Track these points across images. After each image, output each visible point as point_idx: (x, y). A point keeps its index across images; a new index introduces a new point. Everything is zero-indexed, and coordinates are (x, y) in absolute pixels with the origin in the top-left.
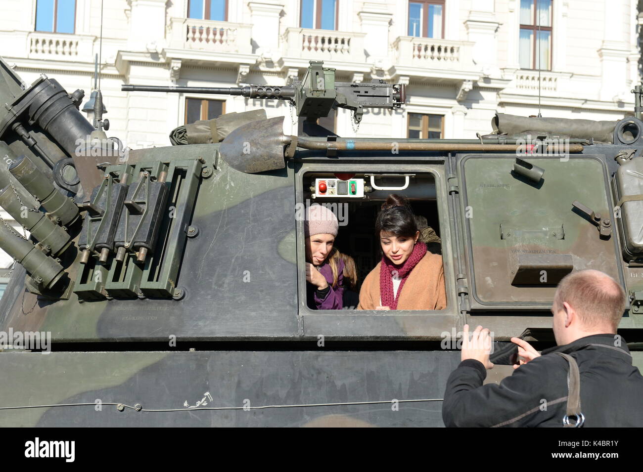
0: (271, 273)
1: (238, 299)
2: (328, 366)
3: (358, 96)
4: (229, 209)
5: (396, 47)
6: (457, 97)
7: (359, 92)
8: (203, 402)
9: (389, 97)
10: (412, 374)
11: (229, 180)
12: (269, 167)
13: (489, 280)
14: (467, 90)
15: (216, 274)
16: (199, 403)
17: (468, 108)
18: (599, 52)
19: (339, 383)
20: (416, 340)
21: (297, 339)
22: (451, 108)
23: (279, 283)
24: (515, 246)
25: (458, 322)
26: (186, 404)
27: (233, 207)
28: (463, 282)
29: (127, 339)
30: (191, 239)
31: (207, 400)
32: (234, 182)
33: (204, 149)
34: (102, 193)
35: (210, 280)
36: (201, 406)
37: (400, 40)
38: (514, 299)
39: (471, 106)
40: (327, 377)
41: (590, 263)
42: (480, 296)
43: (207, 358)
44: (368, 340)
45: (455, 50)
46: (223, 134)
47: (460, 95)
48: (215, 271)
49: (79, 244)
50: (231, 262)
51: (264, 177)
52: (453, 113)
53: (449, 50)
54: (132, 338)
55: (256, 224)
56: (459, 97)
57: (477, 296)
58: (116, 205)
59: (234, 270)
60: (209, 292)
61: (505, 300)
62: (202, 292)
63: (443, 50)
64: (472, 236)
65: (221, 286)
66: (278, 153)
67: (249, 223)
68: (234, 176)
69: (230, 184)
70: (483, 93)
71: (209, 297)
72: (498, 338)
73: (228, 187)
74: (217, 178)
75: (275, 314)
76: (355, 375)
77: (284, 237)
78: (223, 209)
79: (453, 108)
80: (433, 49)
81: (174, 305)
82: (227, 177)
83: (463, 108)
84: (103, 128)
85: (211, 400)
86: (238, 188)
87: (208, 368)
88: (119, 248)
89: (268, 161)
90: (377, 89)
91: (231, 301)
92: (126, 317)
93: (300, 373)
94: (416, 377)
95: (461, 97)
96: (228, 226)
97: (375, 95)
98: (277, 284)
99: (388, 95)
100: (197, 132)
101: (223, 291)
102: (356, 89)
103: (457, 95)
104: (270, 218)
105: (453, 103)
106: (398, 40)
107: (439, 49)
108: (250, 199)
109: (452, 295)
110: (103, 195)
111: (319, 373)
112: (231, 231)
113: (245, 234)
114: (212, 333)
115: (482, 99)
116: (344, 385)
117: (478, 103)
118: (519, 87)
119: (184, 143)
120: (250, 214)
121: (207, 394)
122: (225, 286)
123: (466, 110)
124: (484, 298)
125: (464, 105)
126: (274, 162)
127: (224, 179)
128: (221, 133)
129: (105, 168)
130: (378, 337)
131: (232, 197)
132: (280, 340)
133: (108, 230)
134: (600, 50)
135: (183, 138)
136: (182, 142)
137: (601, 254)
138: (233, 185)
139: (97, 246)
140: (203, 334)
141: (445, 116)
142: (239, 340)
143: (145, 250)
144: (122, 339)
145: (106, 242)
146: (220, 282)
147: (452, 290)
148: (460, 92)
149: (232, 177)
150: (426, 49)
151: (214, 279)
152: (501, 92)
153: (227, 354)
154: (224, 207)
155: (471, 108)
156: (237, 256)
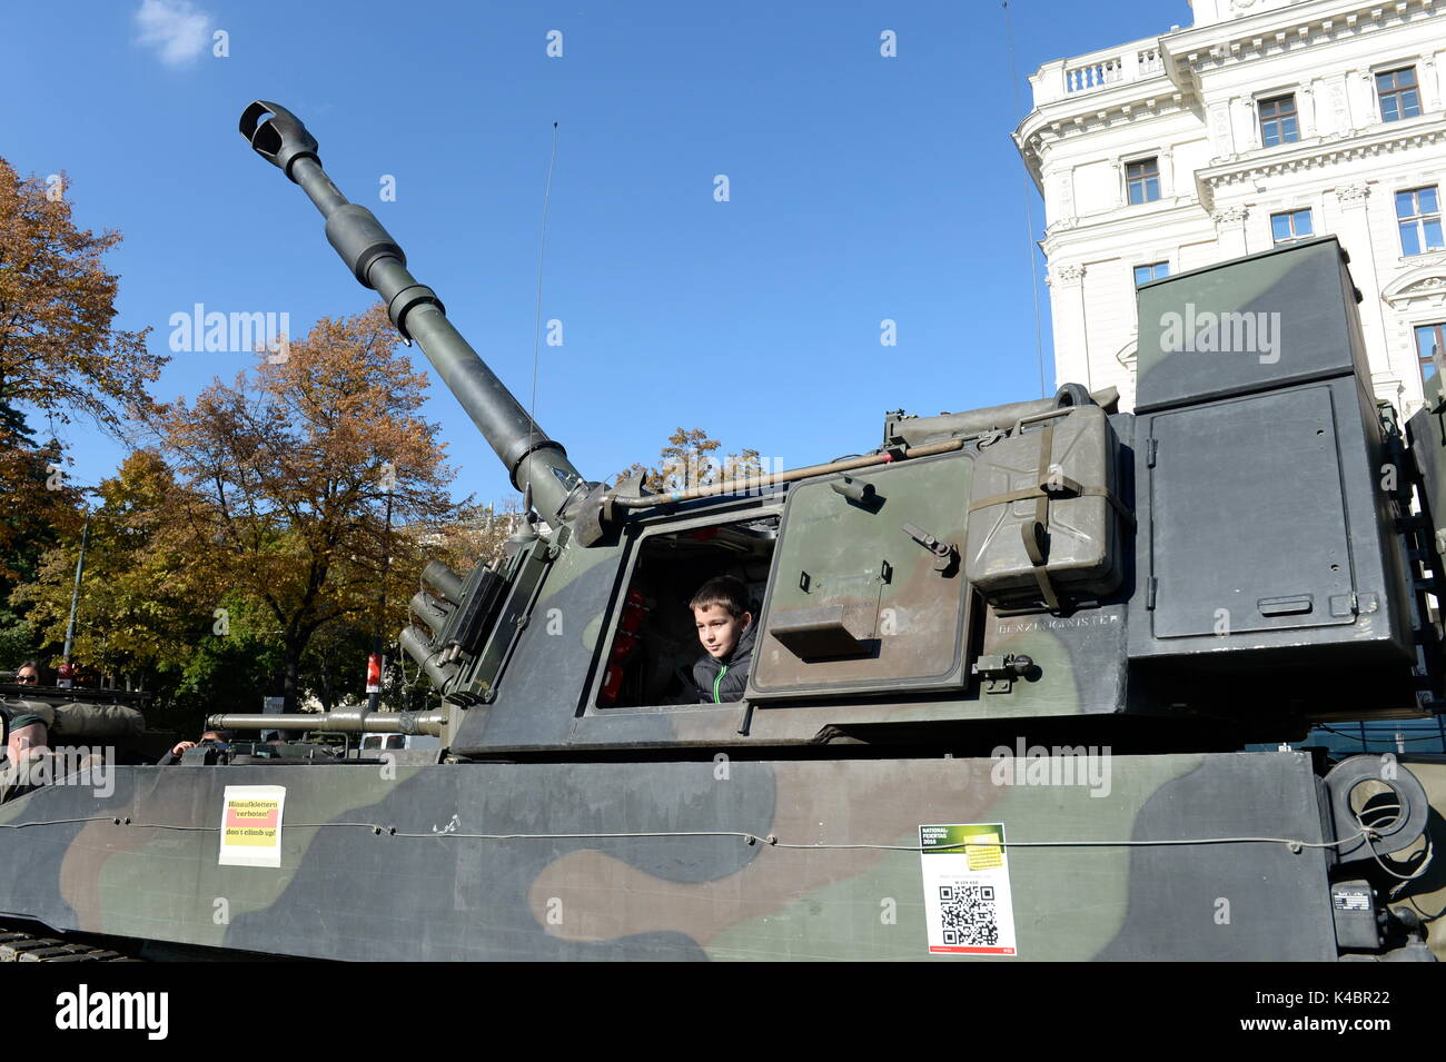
2: (581, 783)
8: (450, 828)
10: (682, 796)
16: (447, 827)
19: (593, 807)
20: (688, 746)
26: (435, 829)
31: (455, 824)
36: (449, 832)
40: (581, 799)
41: (918, 617)
61: (787, 684)
74: (564, 558)
76: (612, 795)
85: (459, 824)
87: (458, 786)
93: (551, 793)
94: (688, 801)
111: (571, 793)
116: (599, 809)
121: (455, 817)
137: (938, 601)
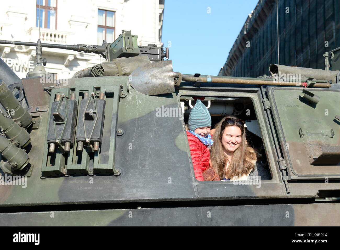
0: (173, 158)
1: (156, 175)
2: (216, 216)
3: (141, 53)
4: (140, 118)
5: (29, 33)
6: (65, 64)
7: (142, 51)
9: (159, 55)
11: (137, 99)
12: (164, 91)
13: (298, 161)
14: (71, 60)
15: (139, 159)
17: (71, 70)
18: (140, 43)
20: (261, 198)
21: (195, 199)
22: (61, 69)
23: (179, 165)
24: (309, 141)
25: (282, 187)
27: (143, 117)
28: (283, 163)
29: (84, 202)
30: (119, 137)
32: (140, 100)
33: (118, 79)
34: (60, 106)
35: (136, 163)
37: (32, 29)
38: (313, 172)
39: (73, 69)
40: (216, 223)
42: (295, 171)
43: (149, 213)
44: (235, 199)
45: (64, 37)
46: (125, 70)
47: (67, 62)
48: (138, 157)
49: (48, 139)
50: (147, 151)
51: (159, 98)
52: (62, 73)
53: (60, 37)
54: (87, 202)
55: (159, 127)
56: (66, 63)
57: (294, 171)
58: (72, 114)
59: (150, 156)
60: (137, 171)
61: (309, 174)
62: (132, 171)
63: (57, 36)
64: (285, 135)
65: (143, 166)
66: (170, 83)
67: (155, 127)
68: (140, 97)
69: (139, 102)
70: (79, 62)
71: (137, 173)
72: (305, 196)
73: (137, 104)
74: (129, 98)
75: (180, 184)
76: (230, 220)
77: (177, 136)
78: (137, 118)
79: (62, 70)
80: (51, 35)
81: (114, 179)
82: (136, 97)
83: (68, 70)
84: (42, 64)
86: (144, 104)
87: (150, 219)
88: (79, 142)
89: (164, 88)
90: (152, 49)
91: (152, 176)
92: (81, 188)
93: (201, 221)
95: (67, 64)
96: (142, 129)
97: (151, 53)
98: (178, 165)
99: (159, 54)
100: (109, 68)
101: (146, 170)
102: (141, 49)
103: (64, 62)
104: (167, 124)
105: (62, 67)
106: (31, 29)
107: (55, 36)
108: (153, 111)
109: (275, 171)
110: (61, 107)
111: (211, 220)
112: (144, 132)
113: (154, 133)
114: (143, 197)
115: (79, 65)
117: (77, 67)
118: (97, 59)
119: (100, 75)
120: (155, 121)
122: (146, 166)
123: (70, 71)
124: (298, 172)
125: (69, 68)
126: (168, 88)
127: (134, 98)
128: (124, 70)
129: (50, 91)
130: (240, 197)
131: (141, 110)
132: (185, 200)
133: (70, 130)
134: (141, 41)
135: (99, 72)
136: (99, 74)
138: (140, 102)
139: (62, 141)
140: (137, 197)
141: (57, 74)
142: (160, 201)
143: (98, 143)
144: (80, 202)
145: (69, 138)
146: (143, 164)
147: (274, 168)
148: (67, 61)
149: (139, 98)
150: (47, 35)
151: (138, 162)
152: (89, 62)
153: (160, 210)
154: (137, 117)
155: (73, 70)
156: (151, 148)
